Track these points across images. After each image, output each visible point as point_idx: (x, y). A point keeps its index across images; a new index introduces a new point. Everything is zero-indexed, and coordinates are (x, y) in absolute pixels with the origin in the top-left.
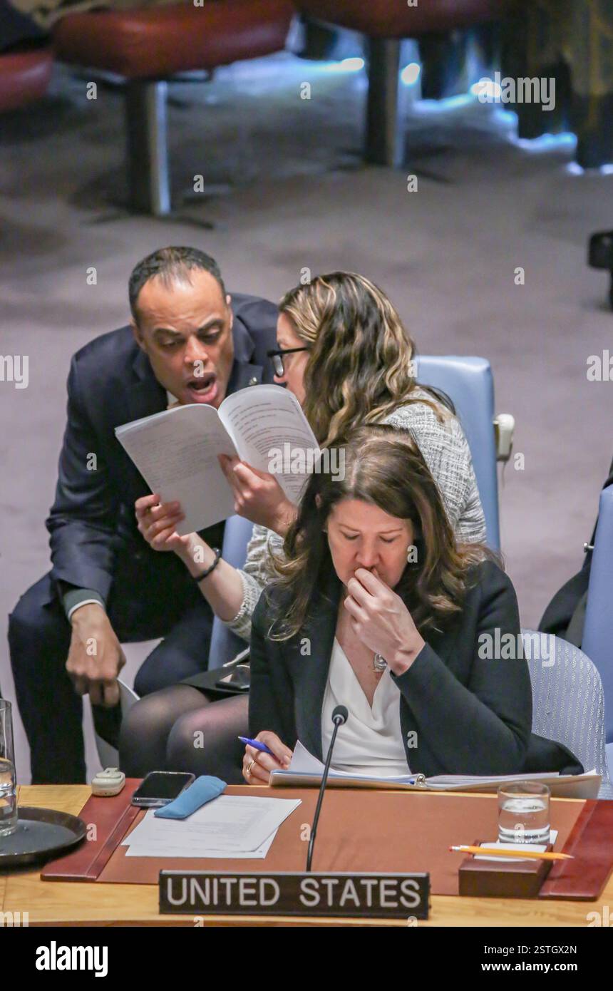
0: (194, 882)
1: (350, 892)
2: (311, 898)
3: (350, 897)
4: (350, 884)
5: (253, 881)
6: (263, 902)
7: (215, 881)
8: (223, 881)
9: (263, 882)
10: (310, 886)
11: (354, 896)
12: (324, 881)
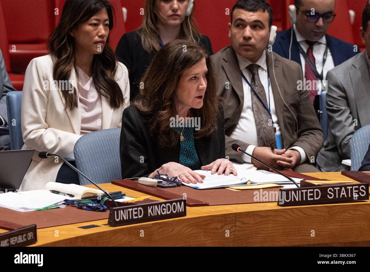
0: (293, 192)
1: (343, 192)
2: (331, 195)
3: (343, 194)
4: (343, 188)
5: (312, 190)
6: (316, 199)
7: (300, 191)
8: (302, 191)
9: (315, 190)
10: (330, 191)
11: (345, 193)
12: (335, 188)
